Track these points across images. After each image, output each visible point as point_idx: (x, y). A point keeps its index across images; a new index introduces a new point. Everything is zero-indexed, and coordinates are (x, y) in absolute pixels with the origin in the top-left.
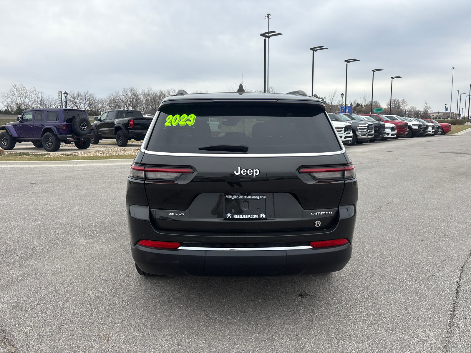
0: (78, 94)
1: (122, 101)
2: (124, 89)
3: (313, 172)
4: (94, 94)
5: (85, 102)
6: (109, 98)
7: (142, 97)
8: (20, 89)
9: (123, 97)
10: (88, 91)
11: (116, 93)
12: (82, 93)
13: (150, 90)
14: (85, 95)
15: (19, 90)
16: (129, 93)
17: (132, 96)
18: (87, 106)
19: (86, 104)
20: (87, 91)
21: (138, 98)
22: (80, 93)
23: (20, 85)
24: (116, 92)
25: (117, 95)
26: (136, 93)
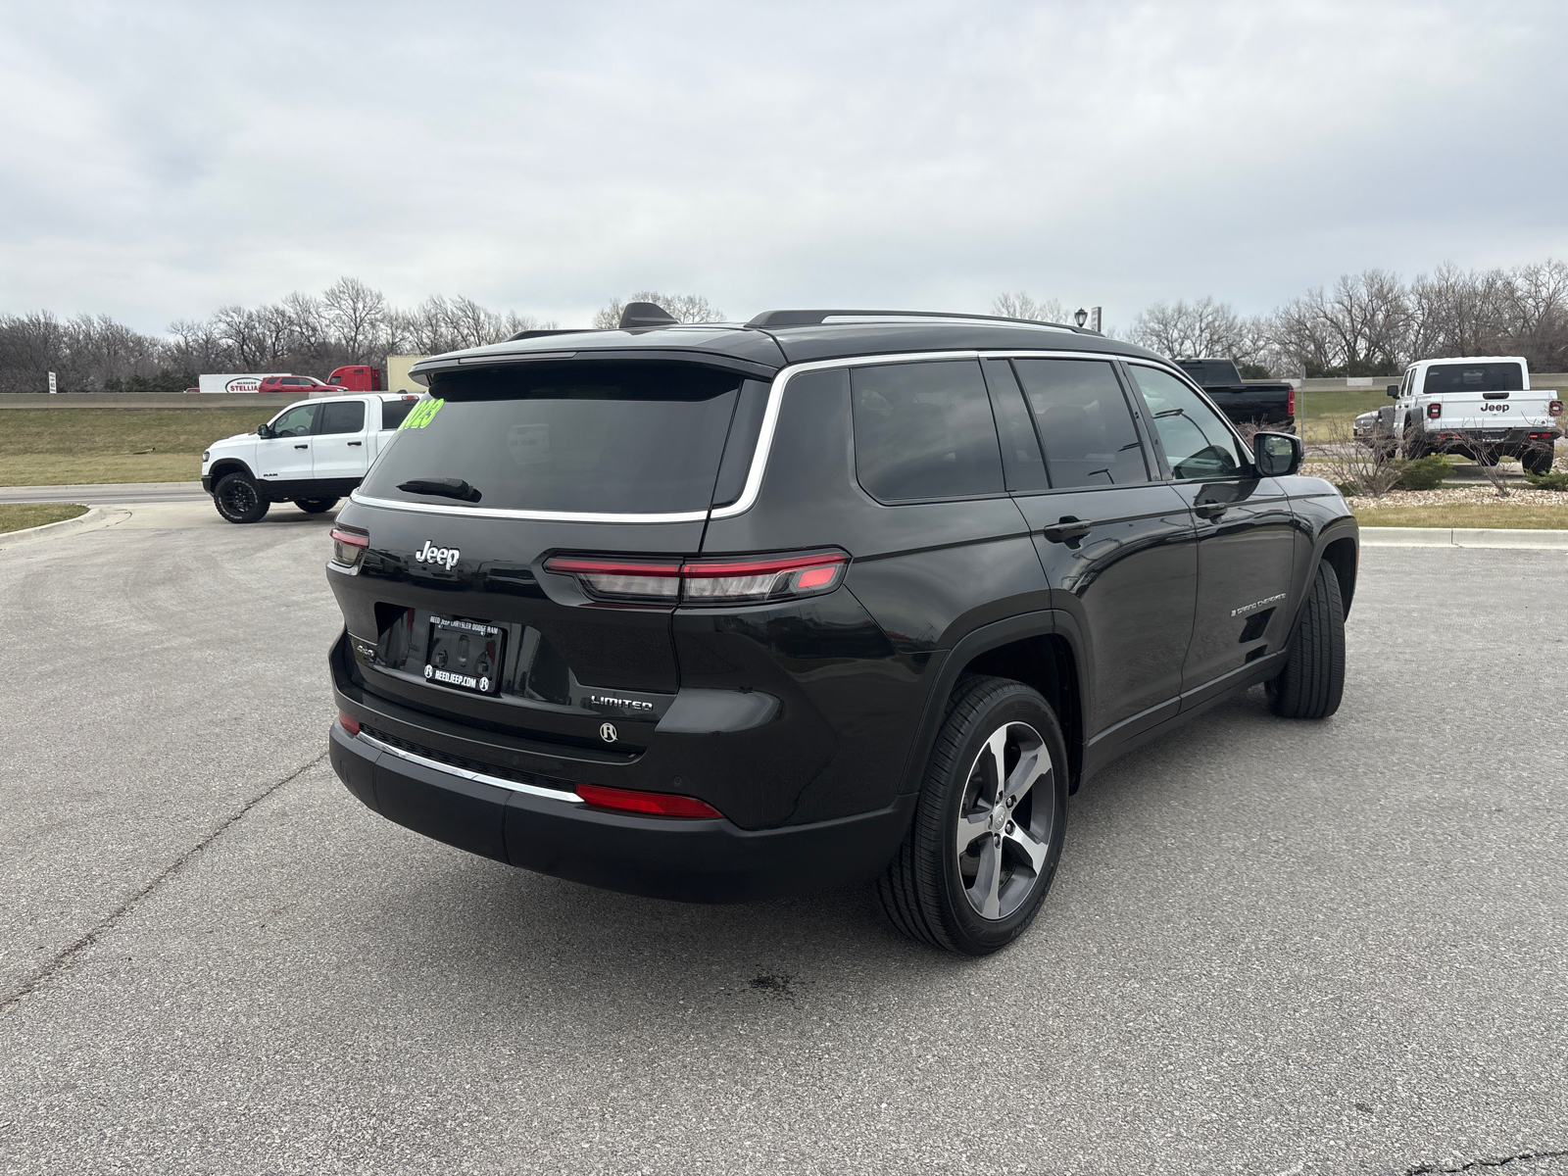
0: (1180, 311)
1: (1332, 321)
2: (1344, 279)
3: (588, 572)
4: (1229, 307)
5: (1197, 332)
6: (1283, 316)
7: (1410, 303)
8: (1018, 308)
9: (1337, 306)
10: (1210, 298)
11: (1311, 294)
12: (1191, 305)
13: (1449, 272)
14: (1200, 310)
15: (1015, 310)
16: (1363, 294)
17: (1371, 301)
18: (1202, 347)
19: (1199, 342)
20: (1206, 298)
21: (1396, 309)
22: (1183, 306)
23: (1018, 297)
24: (1314, 293)
25: (1316, 301)
26: (1391, 290)
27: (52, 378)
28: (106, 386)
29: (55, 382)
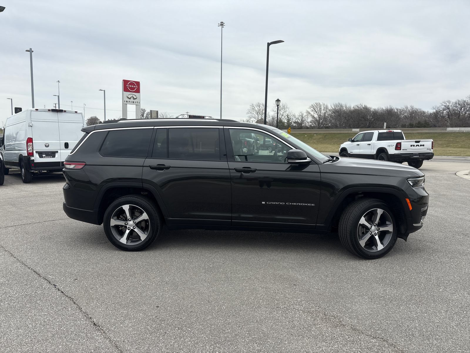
27: (385, 124)
28: (402, 126)
29: (386, 125)
